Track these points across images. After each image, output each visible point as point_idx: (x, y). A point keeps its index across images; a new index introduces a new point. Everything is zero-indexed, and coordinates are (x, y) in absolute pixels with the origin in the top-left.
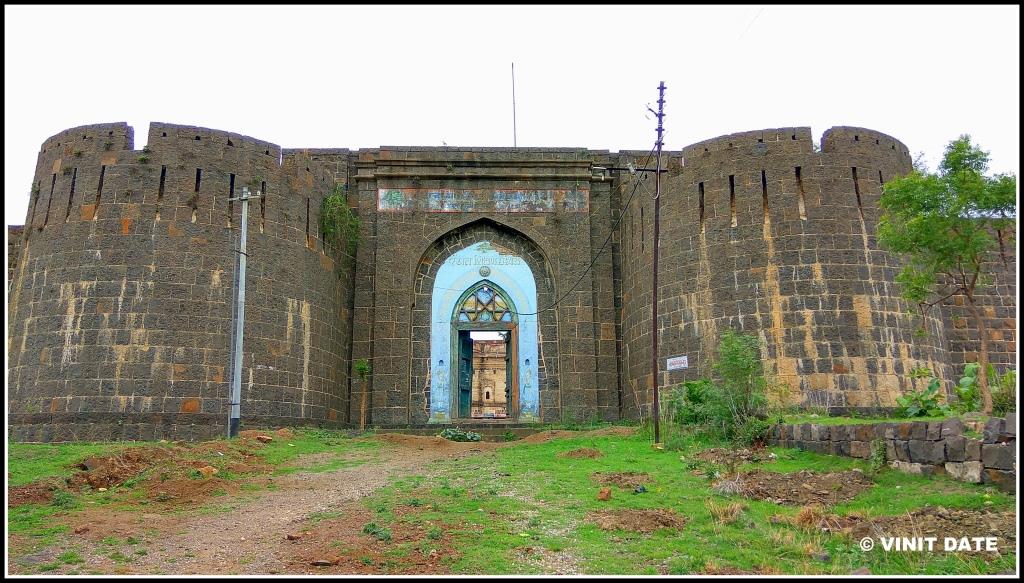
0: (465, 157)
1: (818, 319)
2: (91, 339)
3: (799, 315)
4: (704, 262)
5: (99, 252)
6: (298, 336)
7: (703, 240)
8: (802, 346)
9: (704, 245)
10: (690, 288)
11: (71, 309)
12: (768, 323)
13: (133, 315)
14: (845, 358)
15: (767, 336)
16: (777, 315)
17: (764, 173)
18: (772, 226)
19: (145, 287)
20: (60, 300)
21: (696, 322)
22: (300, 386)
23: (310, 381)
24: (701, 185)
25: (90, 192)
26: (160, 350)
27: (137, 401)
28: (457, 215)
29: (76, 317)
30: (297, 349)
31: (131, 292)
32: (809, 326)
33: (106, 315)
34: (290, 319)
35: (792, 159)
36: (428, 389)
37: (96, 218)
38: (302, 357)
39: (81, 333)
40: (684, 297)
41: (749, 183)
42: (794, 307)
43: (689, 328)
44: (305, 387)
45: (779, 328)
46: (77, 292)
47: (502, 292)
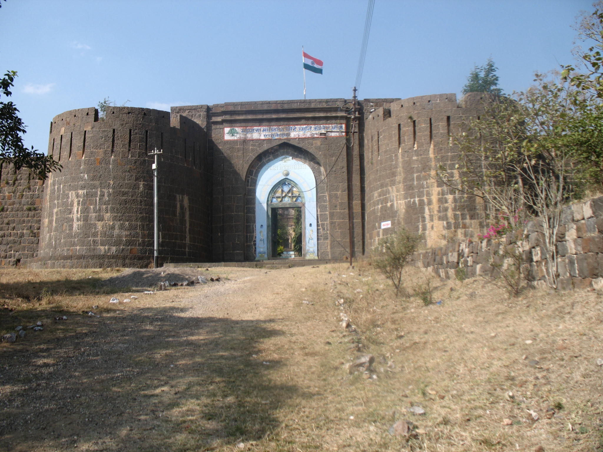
0: (273, 107)
1: (455, 200)
2: (86, 219)
3: (445, 198)
4: (400, 169)
5: (86, 176)
6: (183, 214)
7: (400, 156)
8: (446, 215)
9: (400, 160)
10: (393, 183)
11: (76, 204)
12: (430, 203)
13: (104, 207)
14: (468, 221)
15: (429, 209)
16: (434, 198)
17: (430, 119)
18: (434, 149)
19: (109, 192)
20: (70, 200)
21: (395, 203)
22: (185, 241)
23: (190, 238)
24: (399, 125)
25: (80, 145)
26: (118, 224)
27: (109, 249)
28: (269, 141)
29: (78, 208)
30: (183, 221)
31: (102, 195)
32: (450, 204)
33: (92, 207)
34: (178, 206)
35: (445, 112)
36: (255, 241)
37: (83, 158)
38: (185, 225)
39: (81, 216)
40: (390, 188)
41: (423, 126)
42: (443, 194)
43: (392, 205)
44: (188, 241)
45: (435, 206)
46: (78, 196)
47: (296, 185)
